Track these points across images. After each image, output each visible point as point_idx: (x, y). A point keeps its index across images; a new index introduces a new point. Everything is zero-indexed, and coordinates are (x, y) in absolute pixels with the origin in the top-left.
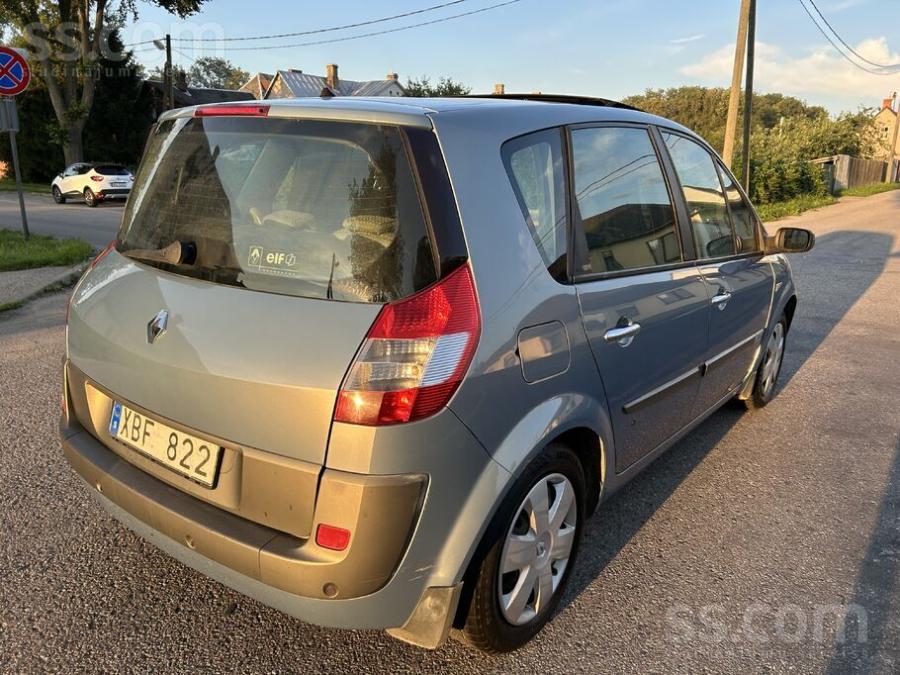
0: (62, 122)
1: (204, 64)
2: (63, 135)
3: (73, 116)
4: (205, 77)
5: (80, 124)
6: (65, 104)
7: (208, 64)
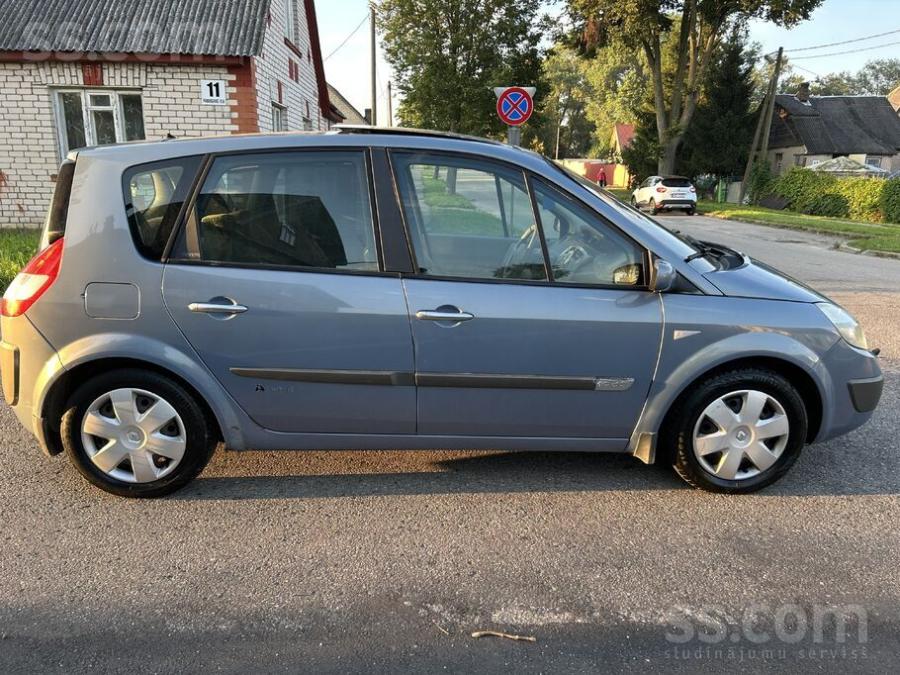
0: (661, 141)
1: (873, 68)
2: (659, 151)
3: (671, 134)
4: (872, 81)
5: (675, 141)
6: (667, 124)
7: (878, 67)
